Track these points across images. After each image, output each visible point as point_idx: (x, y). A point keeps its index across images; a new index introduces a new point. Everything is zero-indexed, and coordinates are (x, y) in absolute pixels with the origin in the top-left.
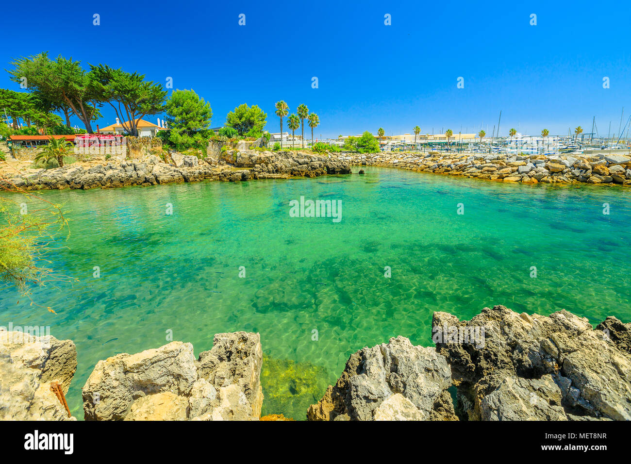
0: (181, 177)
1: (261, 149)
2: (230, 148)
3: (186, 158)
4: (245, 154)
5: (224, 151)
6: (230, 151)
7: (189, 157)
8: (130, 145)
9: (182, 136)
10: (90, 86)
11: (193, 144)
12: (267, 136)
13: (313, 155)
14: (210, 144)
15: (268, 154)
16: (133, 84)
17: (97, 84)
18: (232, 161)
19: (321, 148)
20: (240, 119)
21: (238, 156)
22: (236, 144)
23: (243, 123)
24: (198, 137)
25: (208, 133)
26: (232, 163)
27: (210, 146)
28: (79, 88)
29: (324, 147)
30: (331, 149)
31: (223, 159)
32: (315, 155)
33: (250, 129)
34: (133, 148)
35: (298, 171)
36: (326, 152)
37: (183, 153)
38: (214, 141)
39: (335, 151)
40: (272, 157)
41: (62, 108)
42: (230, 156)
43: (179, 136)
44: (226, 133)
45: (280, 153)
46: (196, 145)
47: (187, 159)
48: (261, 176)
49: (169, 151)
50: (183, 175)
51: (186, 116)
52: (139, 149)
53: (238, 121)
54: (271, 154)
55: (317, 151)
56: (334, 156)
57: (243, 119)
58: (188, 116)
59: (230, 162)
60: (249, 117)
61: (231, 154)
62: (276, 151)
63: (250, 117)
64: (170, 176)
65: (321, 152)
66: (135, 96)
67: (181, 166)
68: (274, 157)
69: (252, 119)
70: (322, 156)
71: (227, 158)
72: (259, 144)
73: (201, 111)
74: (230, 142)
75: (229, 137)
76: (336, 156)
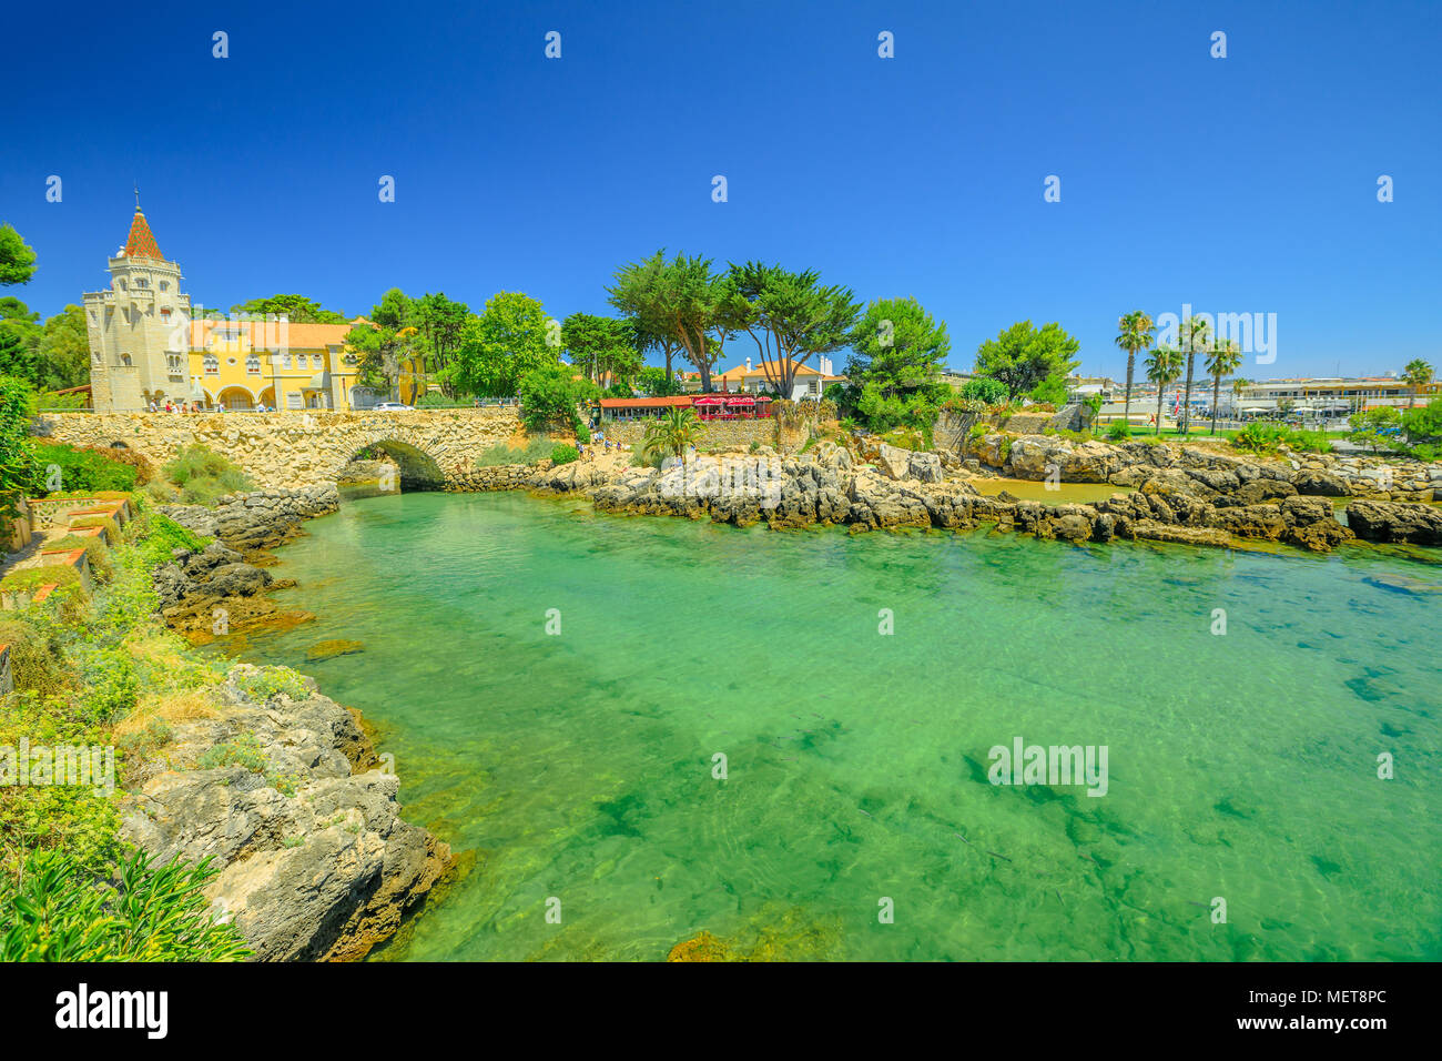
0: (925, 512)
1: (1076, 435)
2: (992, 429)
3: (914, 459)
4: (1035, 448)
5: (978, 436)
6: (992, 437)
7: (919, 457)
8: (783, 419)
9: (885, 400)
10: (726, 305)
11: (904, 417)
12: (1094, 402)
13: (1239, 459)
14: (942, 417)
15: (1099, 449)
16: (801, 296)
17: (740, 301)
18: (995, 461)
19: (1262, 439)
20: (1014, 357)
21: (1016, 450)
22: (1007, 419)
23: (1022, 368)
24: (918, 402)
25: (937, 392)
26: (995, 465)
27: (941, 422)
28: (704, 309)
29: (1271, 436)
30: (1299, 444)
31: (973, 455)
32: (1246, 459)
33: (1040, 383)
34: (788, 424)
35: (1256, 524)
36: (1280, 451)
37: (885, 436)
38: (950, 410)
39: (1313, 450)
40: (1109, 457)
41: (663, 343)
42: (992, 449)
43: (880, 400)
44: (981, 393)
45: (1129, 448)
46: (911, 420)
47: (915, 461)
48: (1144, 530)
49: (853, 431)
50: (928, 508)
51: (895, 355)
52: (799, 426)
53: (1010, 363)
54: (1107, 451)
55: (1250, 447)
56: (1313, 464)
57: (1022, 358)
58: (901, 354)
59: (990, 463)
60: (1038, 353)
61: (994, 444)
62: (1118, 442)
63: (1043, 352)
64: (899, 508)
65: (1263, 449)
66: (804, 318)
67: (904, 478)
68: (1115, 459)
69: (1046, 356)
70: (1268, 462)
71: (982, 453)
72: (1068, 420)
73: (927, 341)
74: (990, 415)
75: (989, 401)
76: (1321, 466)
